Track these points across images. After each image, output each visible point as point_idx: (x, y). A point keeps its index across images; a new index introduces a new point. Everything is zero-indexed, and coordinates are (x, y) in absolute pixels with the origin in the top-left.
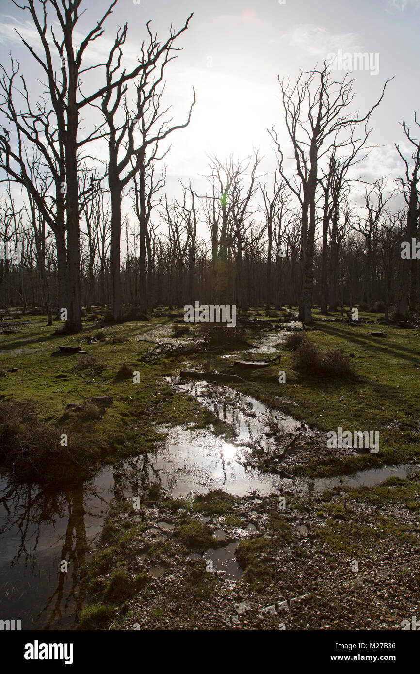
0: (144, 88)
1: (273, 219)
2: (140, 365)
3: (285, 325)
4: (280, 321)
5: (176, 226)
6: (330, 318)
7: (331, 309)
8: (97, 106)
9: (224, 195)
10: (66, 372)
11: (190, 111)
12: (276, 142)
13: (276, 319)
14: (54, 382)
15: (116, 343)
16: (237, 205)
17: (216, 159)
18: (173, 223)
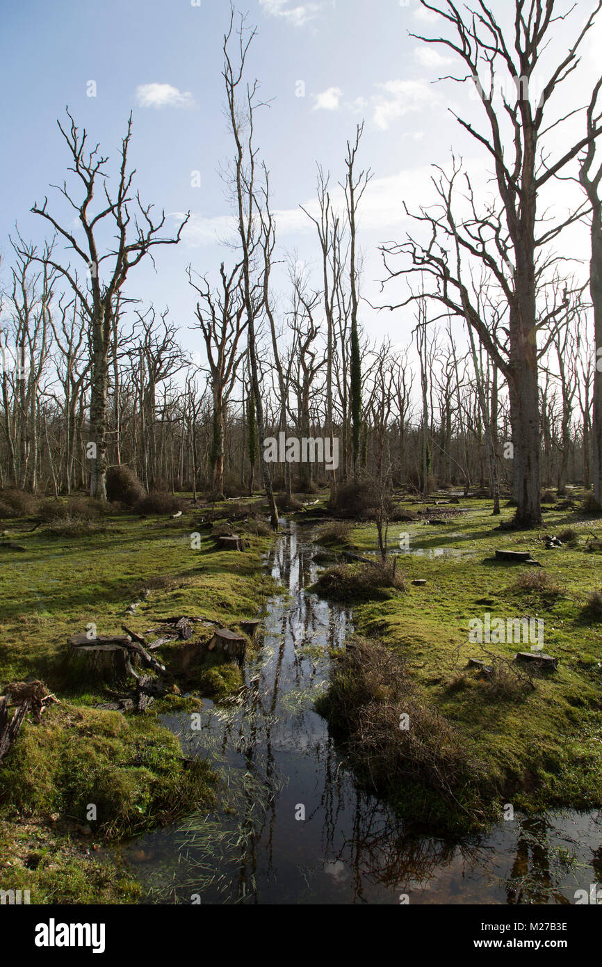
10: (496, 595)
14: (470, 609)
15: (594, 550)
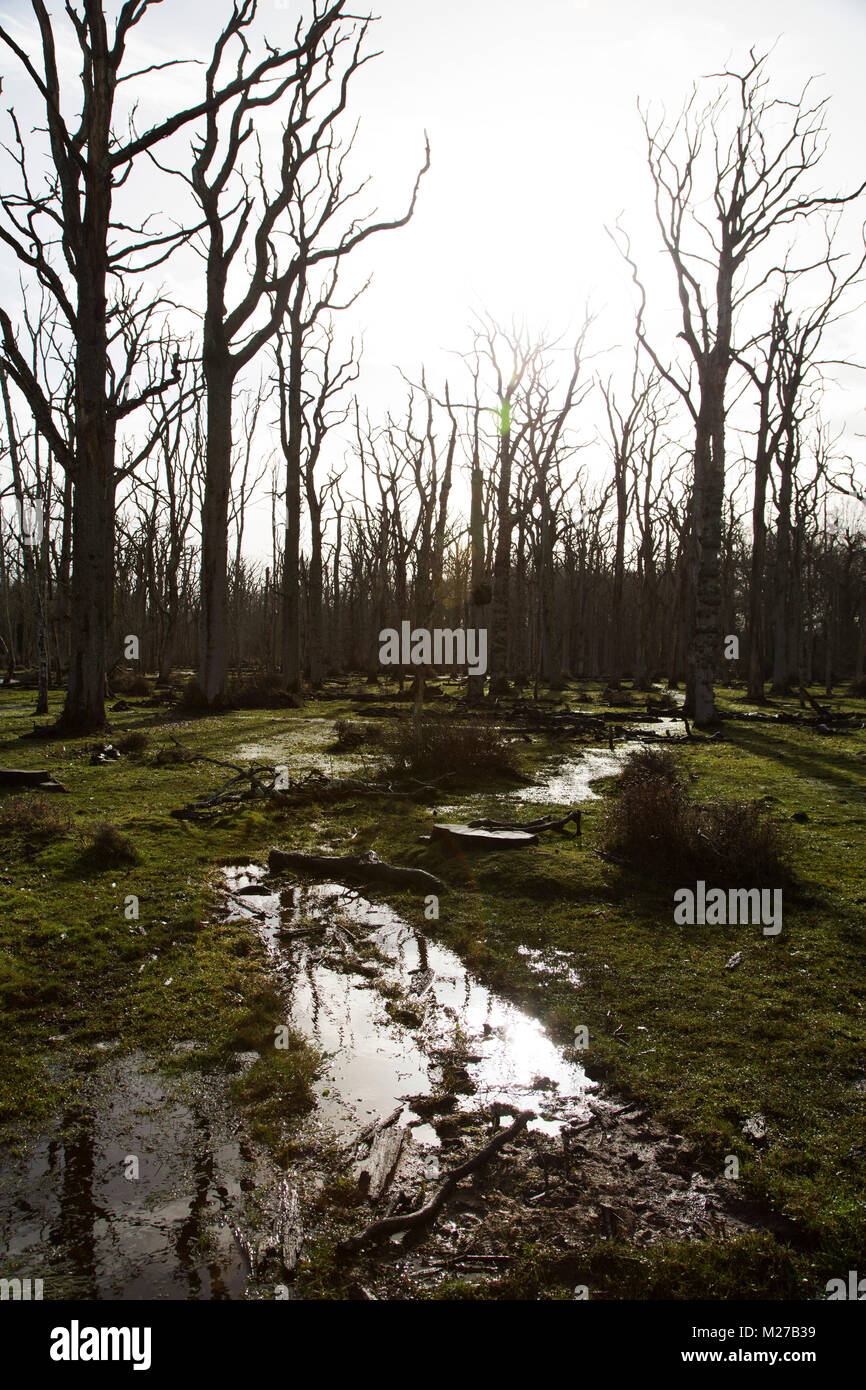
0: (297, 132)
1: (630, 463)
2: (168, 827)
3: (645, 727)
4: (633, 718)
5: (393, 479)
6: (768, 712)
7: (775, 692)
8: (178, 173)
9: (506, 401)
11: (416, 188)
12: (626, 258)
13: (625, 711)
15: (165, 763)
16: (541, 428)
17: (487, 314)
18: (385, 470)
